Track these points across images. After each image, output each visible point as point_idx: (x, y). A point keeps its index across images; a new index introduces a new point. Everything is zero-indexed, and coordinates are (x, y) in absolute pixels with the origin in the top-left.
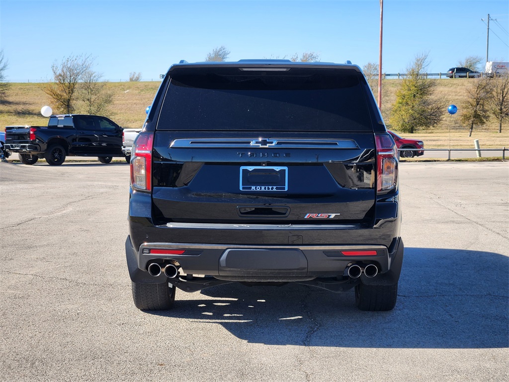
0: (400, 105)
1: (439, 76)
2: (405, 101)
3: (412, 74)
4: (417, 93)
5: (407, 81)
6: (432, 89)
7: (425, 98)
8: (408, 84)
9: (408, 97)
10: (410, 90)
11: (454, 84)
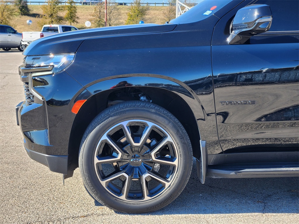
0: (129, 21)
1: (155, 5)
2: (132, 18)
3: (136, 3)
4: (139, 14)
5: (133, 7)
6: (147, 12)
7: (144, 17)
8: (134, 8)
9: (134, 16)
10: (135, 12)
11: (163, 9)
